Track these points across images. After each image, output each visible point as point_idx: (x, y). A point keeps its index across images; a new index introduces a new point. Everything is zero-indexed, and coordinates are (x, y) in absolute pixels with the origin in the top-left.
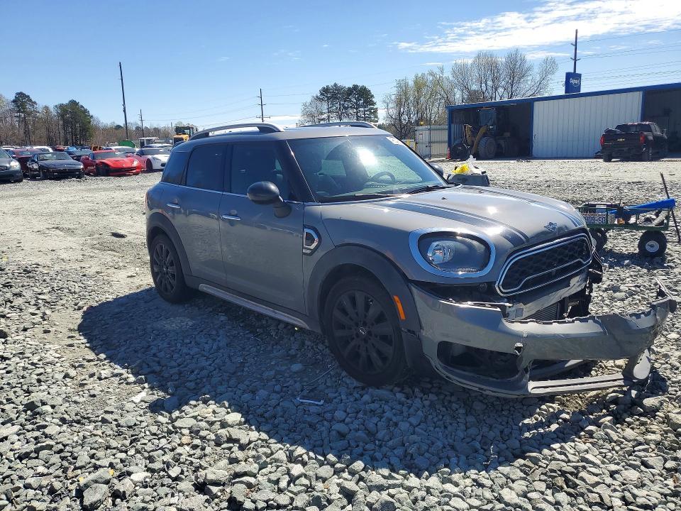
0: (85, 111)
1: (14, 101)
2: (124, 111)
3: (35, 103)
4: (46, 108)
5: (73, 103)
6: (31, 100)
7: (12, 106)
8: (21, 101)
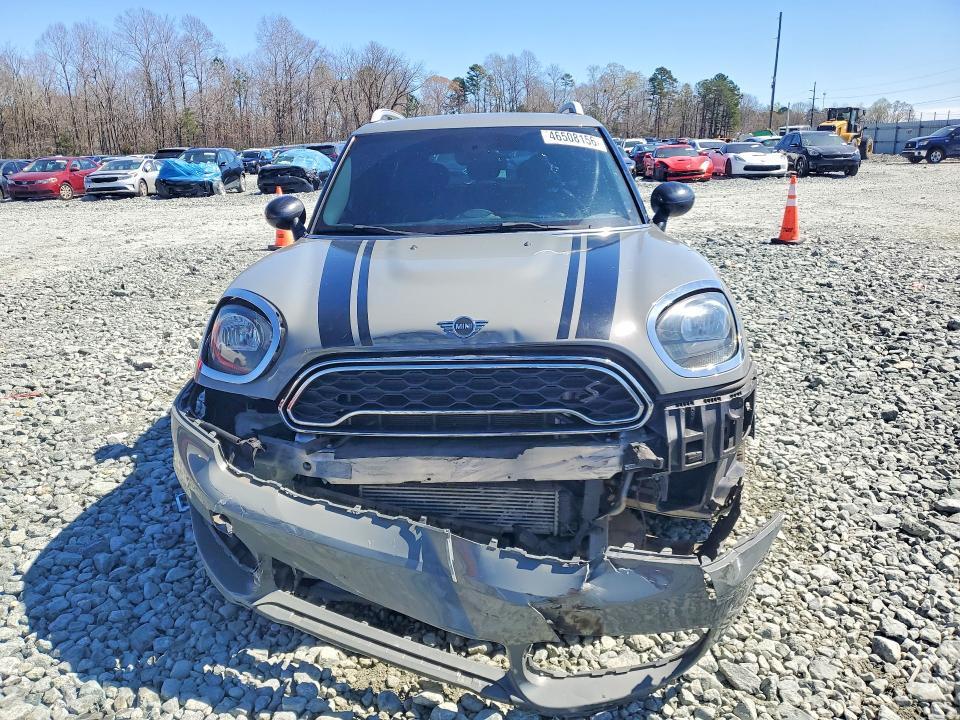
0: (734, 89)
1: (651, 80)
2: (773, 87)
3: (675, 80)
4: (687, 86)
5: (721, 77)
6: (671, 77)
7: (648, 87)
8: (661, 79)
